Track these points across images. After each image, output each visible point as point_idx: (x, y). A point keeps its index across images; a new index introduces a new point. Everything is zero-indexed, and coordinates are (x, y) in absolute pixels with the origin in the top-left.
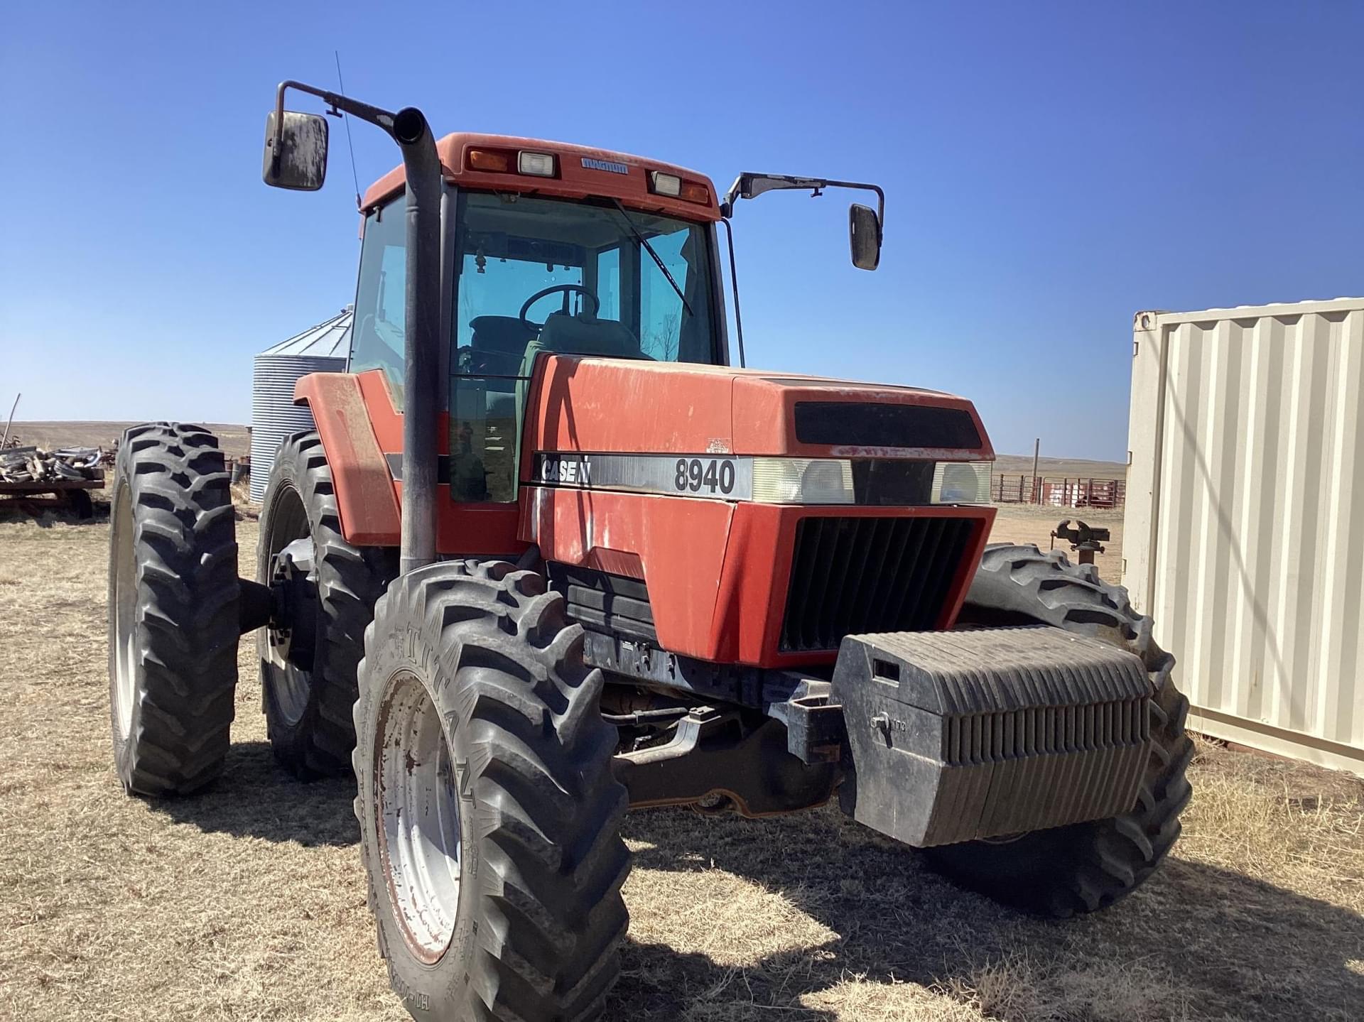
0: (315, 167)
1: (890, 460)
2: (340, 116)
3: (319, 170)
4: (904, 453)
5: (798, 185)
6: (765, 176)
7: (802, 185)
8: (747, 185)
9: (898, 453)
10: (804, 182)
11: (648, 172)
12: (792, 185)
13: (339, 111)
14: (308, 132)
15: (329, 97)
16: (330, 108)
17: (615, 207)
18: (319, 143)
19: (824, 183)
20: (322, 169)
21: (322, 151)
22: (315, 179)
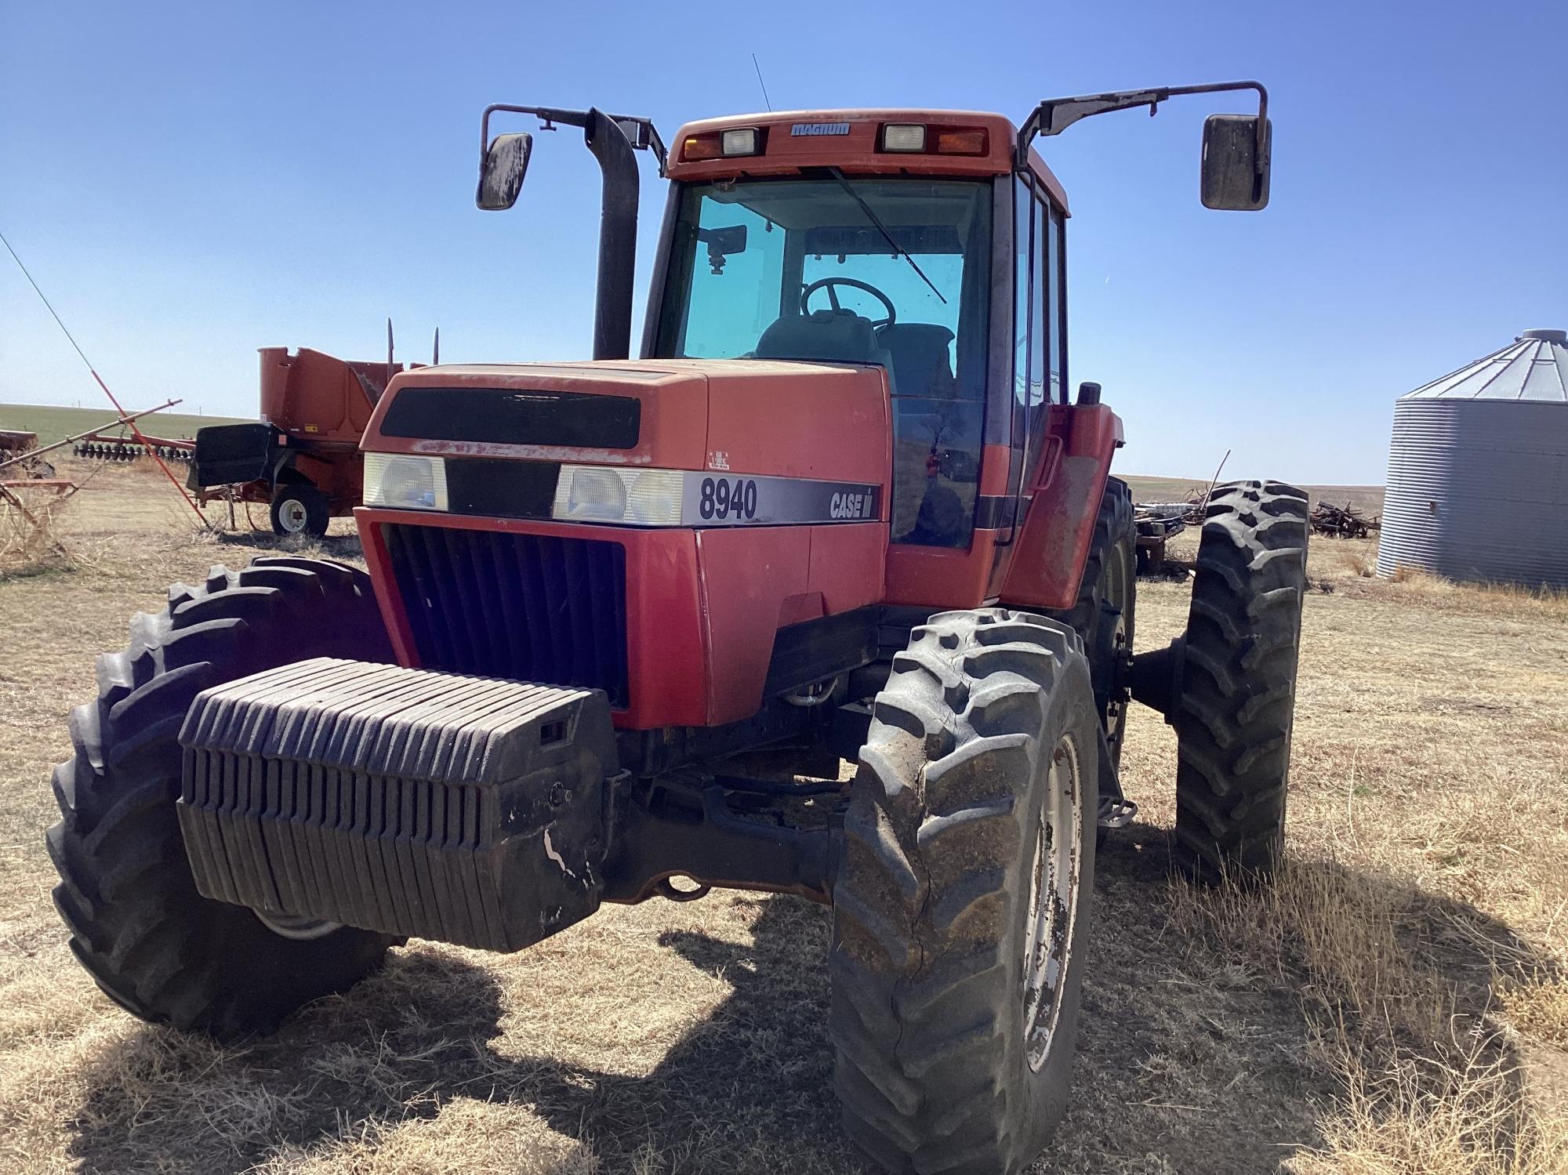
0: (508, 186)
1: (490, 459)
2: (555, 129)
3: (511, 187)
4: (507, 451)
5: (1121, 103)
6: (1072, 101)
7: (1127, 101)
8: (1045, 117)
9: (500, 451)
10: (1129, 97)
11: (880, 126)
12: (1112, 104)
13: (553, 124)
14: (508, 152)
15: (542, 113)
16: (544, 123)
17: (832, 178)
18: (517, 161)
19: (1163, 94)
20: (515, 186)
21: (518, 169)
22: (505, 197)
